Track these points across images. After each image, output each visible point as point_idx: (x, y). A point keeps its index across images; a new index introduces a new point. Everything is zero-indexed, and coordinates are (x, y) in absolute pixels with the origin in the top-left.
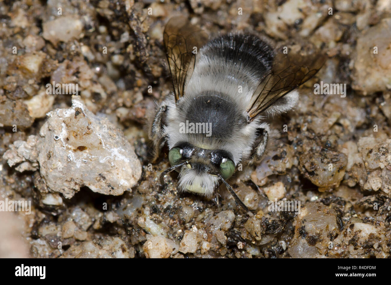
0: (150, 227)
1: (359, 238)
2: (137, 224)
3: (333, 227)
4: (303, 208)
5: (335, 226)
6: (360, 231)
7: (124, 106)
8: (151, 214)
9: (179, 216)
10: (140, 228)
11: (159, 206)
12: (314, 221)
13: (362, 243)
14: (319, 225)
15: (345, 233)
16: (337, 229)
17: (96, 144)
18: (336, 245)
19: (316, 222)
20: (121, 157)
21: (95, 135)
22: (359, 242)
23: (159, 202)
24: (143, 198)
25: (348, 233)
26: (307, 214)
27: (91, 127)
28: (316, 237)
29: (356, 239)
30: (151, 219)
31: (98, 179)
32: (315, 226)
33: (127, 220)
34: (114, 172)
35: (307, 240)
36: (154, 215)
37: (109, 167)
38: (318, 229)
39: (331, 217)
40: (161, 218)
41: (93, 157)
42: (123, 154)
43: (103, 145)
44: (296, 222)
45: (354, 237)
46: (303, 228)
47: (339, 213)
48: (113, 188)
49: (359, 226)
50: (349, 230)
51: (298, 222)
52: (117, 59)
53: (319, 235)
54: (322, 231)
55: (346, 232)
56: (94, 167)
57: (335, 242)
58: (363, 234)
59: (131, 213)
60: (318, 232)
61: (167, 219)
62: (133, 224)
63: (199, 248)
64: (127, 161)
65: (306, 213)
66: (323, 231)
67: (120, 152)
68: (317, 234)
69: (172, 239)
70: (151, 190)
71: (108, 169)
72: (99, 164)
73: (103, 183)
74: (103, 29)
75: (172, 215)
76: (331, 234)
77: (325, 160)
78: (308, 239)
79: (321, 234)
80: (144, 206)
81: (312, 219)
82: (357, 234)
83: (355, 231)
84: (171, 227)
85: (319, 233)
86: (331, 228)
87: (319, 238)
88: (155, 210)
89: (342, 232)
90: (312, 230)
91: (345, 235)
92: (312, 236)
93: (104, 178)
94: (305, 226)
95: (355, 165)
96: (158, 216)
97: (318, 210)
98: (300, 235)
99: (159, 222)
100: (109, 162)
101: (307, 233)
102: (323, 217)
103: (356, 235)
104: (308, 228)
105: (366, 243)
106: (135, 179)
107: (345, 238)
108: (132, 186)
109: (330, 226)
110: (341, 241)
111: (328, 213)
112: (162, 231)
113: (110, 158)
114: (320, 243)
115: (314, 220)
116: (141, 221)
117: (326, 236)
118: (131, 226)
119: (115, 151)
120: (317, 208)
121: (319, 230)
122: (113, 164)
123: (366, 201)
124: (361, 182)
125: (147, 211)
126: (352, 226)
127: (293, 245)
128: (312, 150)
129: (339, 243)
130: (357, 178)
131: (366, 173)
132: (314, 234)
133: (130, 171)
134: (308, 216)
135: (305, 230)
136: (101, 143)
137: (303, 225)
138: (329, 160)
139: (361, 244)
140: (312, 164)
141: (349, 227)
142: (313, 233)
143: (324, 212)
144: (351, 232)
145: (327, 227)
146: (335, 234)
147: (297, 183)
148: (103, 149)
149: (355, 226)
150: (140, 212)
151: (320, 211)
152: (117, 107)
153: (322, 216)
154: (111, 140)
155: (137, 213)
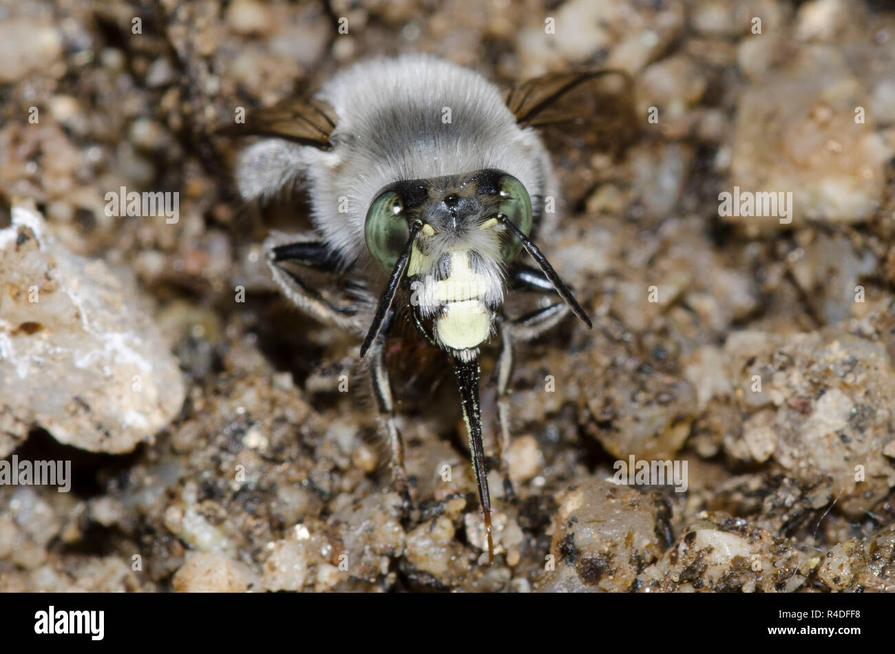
0: (196, 531)
1: (706, 567)
2: (163, 526)
3: (645, 541)
4: (574, 493)
5: (649, 537)
6: (710, 550)
7: (157, 247)
8: (200, 501)
9: (268, 509)
10: (171, 535)
11: (221, 483)
12: (598, 522)
13: (715, 581)
14: (608, 533)
15: (674, 555)
16: (656, 545)
17: (67, 317)
18: (648, 582)
19: (601, 524)
20: (129, 357)
21: (66, 296)
22: (706, 576)
23: (220, 473)
24: (182, 462)
25: (681, 554)
26: (581, 507)
27: (57, 275)
28: (602, 564)
29: (700, 570)
30: (200, 513)
31: (72, 408)
32: (598, 533)
33: (142, 517)
34: (112, 392)
35: (578, 569)
36: (208, 504)
37: (98, 379)
38: (607, 542)
39: (641, 513)
40: (222, 513)
41: (59, 350)
42: (136, 349)
43: (85, 320)
44: (554, 525)
45: (694, 563)
46: (569, 539)
47: (662, 508)
48: (107, 434)
49: (708, 536)
50: (683, 546)
51: (558, 526)
52: (145, 132)
53: (609, 557)
54: (615, 546)
55: (676, 551)
56: (62, 378)
57: (647, 576)
58: (716, 557)
59: (151, 499)
60: (606, 549)
61: (238, 514)
62: (156, 526)
63: (310, 581)
64: (146, 366)
65: (580, 504)
66: (619, 548)
67: (129, 344)
68: (603, 554)
69: (249, 566)
70: (202, 443)
71: (96, 384)
72: (74, 370)
73: (84, 420)
74: (113, 58)
75: (251, 506)
76: (639, 556)
77: (642, 396)
78: (582, 566)
79: (614, 555)
80: (182, 482)
81: (592, 517)
82: (703, 556)
83: (697, 549)
84: (248, 535)
85: (609, 552)
86: (640, 541)
87: (608, 565)
88: (209, 492)
89: (667, 554)
90: (590, 545)
91: (674, 560)
92: (591, 560)
93: (87, 408)
94: (573, 534)
95: (715, 399)
96: (215, 505)
97: (609, 497)
98: (562, 558)
99: (219, 522)
100: (100, 366)
101: (579, 552)
102: (618, 515)
103: (699, 559)
104: (581, 538)
105: (724, 581)
106: (164, 413)
107: (672, 566)
108: (155, 431)
109: (636, 536)
110: (663, 573)
111: (633, 505)
112: (224, 543)
113: (102, 357)
114: (611, 577)
115: (596, 519)
116: (173, 515)
117: (627, 560)
118: (150, 531)
119: (116, 340)
120: (608, 492)
121: (609, 544)
122: (108, 371)
123: (739, 489)
124: (729, 441)
125: (190, 493)
126: (691, 537)
127: (543, 581)
128: (613, 365)
129: (657, 578)
130: (717, 433)
131: (738, 418)
132: (597, 555)
133: (152, 393)
134: (582, 510)
135: (573, 544)
136: (78, 316)
137: (570, 532)
138: (651, 396)
139: (711, 582)
140: (608, 402)
141: (683, 540)
142: (593, 553)
143: (622, 503)
144: (689, 552)
145: (629, 538)
146: (648, 557)
147: (571, 445)
148: (86, 333)
149: (698, 536)
150: (172, 497)
151: (613, 498)
152: (138, 247)
153: (618, 512)
154: (106, 313)
155: (166, 500)
